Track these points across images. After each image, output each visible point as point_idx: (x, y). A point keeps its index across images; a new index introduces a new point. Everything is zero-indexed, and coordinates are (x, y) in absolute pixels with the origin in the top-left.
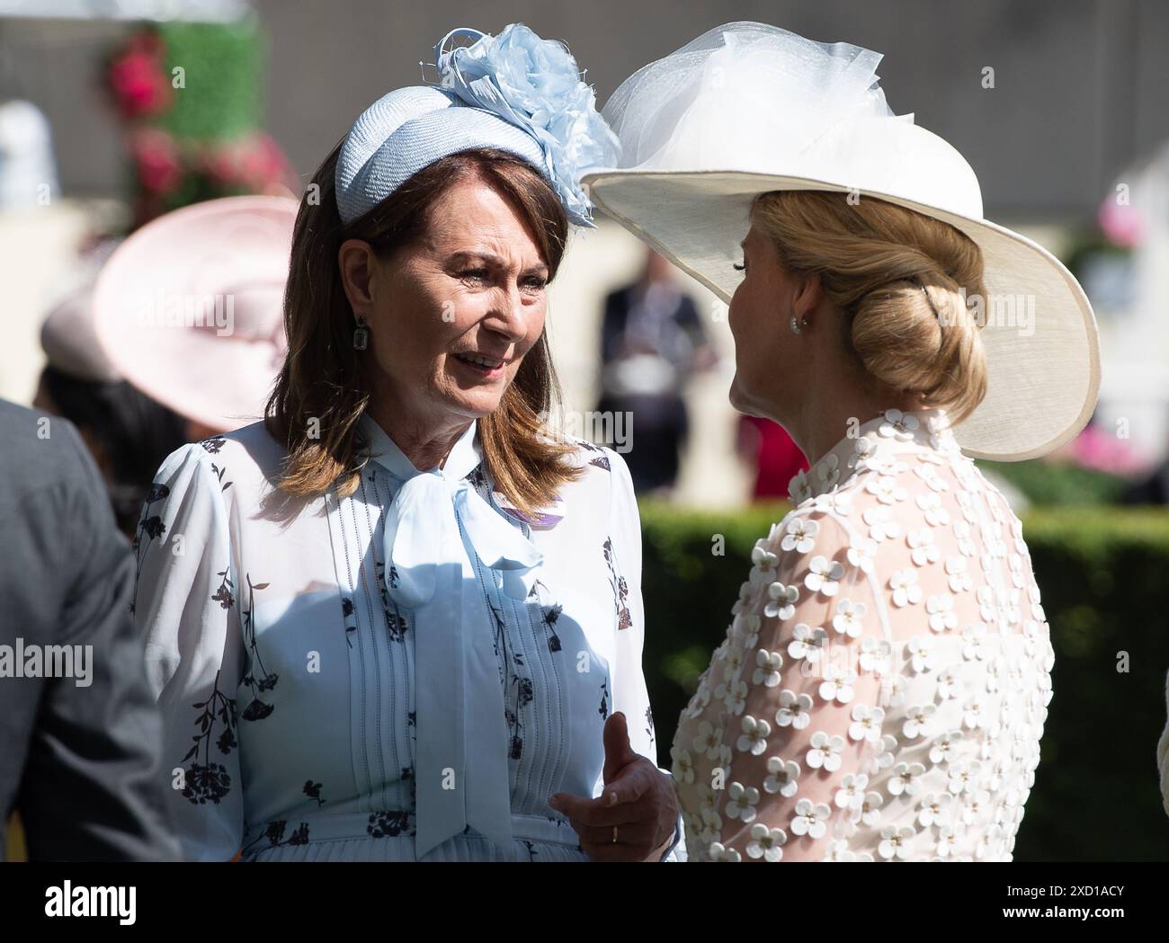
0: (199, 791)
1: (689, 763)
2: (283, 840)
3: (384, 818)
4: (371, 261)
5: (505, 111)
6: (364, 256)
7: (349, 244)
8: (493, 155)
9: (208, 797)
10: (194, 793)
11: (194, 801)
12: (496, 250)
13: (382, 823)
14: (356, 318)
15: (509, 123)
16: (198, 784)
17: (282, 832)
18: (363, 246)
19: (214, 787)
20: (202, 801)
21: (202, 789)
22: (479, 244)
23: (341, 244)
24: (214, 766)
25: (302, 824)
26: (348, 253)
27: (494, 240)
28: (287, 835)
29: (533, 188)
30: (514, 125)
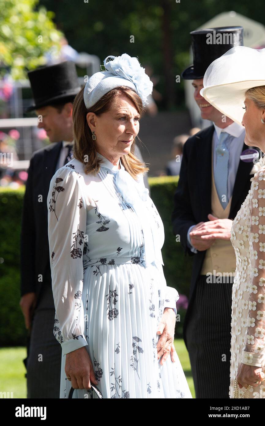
0: (75, 255)
1: (235, 235)
2: (106, 263)
3: (135, 259)
4: (95, 117)
5: (125, 76)
6: (93, 116)
7: (89, 114)
8: (125, 88)
9: (78, 257)
10: (74, 256)
11: (74, 258)
12: (127, 112)
13: (134, 260)
14: (92, 132)
15: (126, 79)
16: (75, 254)
17: (106, 261)
18: (93, 114)
19: (79, 254)
20: (76, 258)
21: (76, 255)
22: (123, 111)
23: (87, 113)
24: (78, 249)
25: (112, 260)
26: (89, 116)
27: (126, 110)
28: (108, 262)
29: (135, 96)
30: (127, 80)
